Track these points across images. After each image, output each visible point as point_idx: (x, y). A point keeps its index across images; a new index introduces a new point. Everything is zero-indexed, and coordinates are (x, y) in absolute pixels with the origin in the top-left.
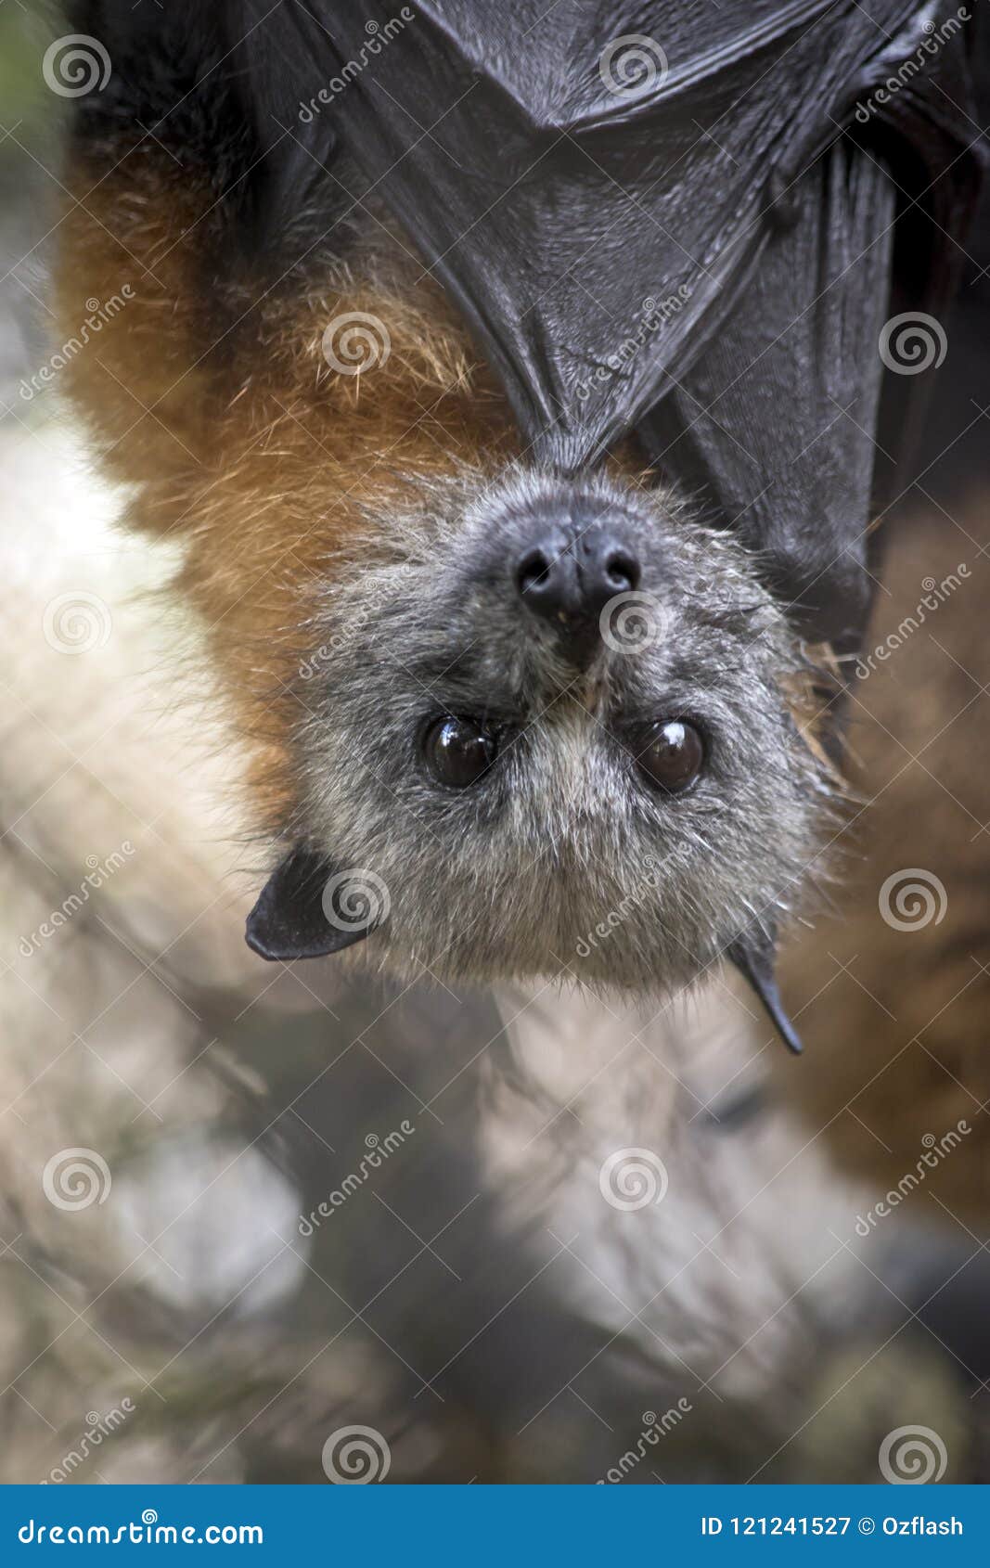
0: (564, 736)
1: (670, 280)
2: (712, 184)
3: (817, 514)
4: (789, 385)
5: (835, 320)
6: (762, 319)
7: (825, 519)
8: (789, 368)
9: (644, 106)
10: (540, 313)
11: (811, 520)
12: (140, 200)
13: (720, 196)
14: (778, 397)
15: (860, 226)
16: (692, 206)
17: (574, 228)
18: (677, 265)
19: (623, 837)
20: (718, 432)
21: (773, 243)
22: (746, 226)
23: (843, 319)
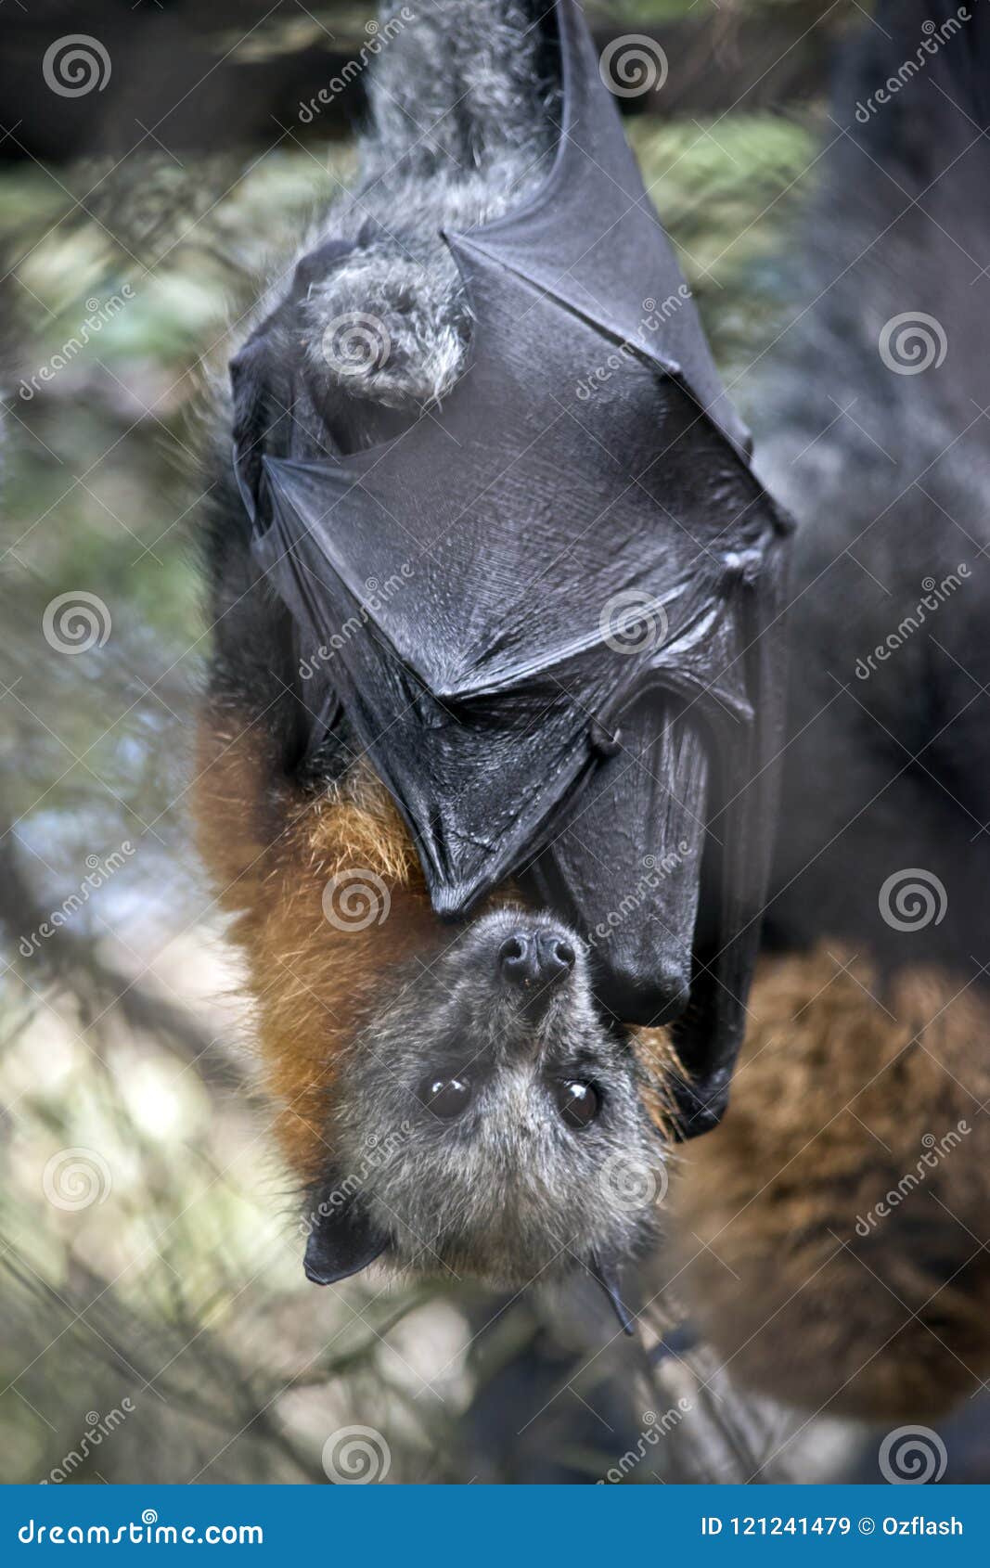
0: (517, 1075)
1: (527, 791)
2: (559, 731)
3: (646, 944)
4: (630, 862)
5: (662, 822)
6: (615, 821)
7: (652, 948)
8: (632, 851)
9: (509, 682)
10: (441, 810)
11: (642, 949)
12: (227, 737)
13: (564, 739)
14: (623, 870)
15: (682, 761)
16: (546, 745)
17: (465, 757)
18: (533, 781)
19: (547, 1148)
20: (588, 892)
21: (598, 768)
22: (579, 758)
23: (667, 820)
